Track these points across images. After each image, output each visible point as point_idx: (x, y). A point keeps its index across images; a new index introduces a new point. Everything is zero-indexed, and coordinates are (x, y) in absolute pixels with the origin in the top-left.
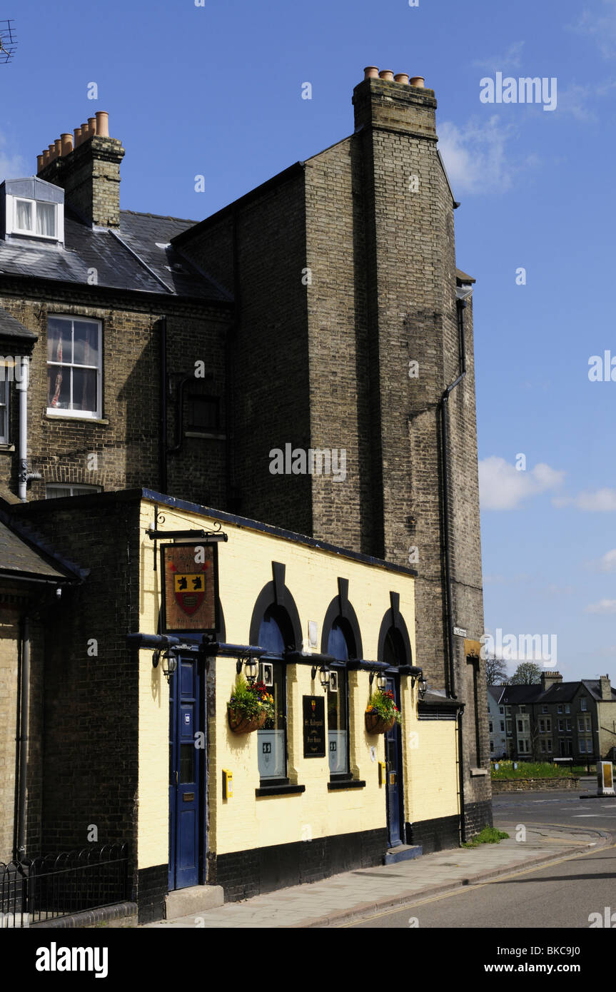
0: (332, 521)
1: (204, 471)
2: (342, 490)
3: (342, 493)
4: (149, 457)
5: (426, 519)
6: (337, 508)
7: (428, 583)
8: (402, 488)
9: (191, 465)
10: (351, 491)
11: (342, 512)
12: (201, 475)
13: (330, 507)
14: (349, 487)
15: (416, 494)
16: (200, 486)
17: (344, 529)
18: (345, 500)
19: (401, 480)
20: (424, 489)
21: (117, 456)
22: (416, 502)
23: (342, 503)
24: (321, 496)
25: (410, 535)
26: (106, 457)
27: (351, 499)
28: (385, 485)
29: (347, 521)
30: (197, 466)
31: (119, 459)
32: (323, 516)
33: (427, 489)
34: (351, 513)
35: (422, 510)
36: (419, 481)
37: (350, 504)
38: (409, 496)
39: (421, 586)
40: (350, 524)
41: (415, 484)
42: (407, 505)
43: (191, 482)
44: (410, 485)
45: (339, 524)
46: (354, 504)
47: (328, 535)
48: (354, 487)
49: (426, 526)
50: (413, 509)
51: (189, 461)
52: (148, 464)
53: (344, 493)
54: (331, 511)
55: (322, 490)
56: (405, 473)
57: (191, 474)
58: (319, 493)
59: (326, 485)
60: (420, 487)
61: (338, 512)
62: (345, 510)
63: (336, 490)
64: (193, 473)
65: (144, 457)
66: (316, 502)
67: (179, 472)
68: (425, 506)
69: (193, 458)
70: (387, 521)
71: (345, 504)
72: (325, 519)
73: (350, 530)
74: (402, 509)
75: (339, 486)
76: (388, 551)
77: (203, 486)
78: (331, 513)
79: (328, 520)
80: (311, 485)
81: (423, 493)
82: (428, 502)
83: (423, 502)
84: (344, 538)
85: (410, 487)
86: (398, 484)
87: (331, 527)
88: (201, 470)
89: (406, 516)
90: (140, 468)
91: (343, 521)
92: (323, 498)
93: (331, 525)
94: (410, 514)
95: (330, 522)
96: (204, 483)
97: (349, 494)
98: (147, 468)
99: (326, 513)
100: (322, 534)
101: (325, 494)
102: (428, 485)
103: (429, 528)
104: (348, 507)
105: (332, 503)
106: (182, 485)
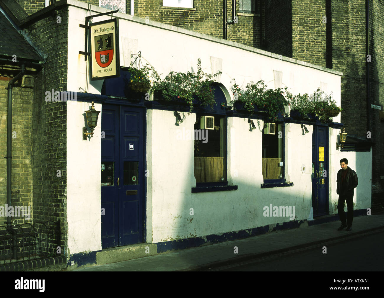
0: (304, 51)
1: (248, 32)
2: (310, 35)
3: (310, 36)
4: (218, 26)
5: (357, 49)
6: (307, 44)
7: (356, 82)
8: (344, 32)
9: (241, 29)
10: (315, 35)
11: (310, 46)
12: (247, 34)
13: (303, 44)
14: (314, 33)
15: (351, 36)
16: (246, 40)
17: (310, 55)
18: (311, 40)
19: (343, 28)
20: (356, 33)
21: (201, 26)
22: (351, 40)
23: (310, 42)
24: (297, 38)
25: (347, 57)
26: (195, 26)
27: (315, 39)
28: (333, 31)
29: (313, 51)
30: (245, 30)
31: (202, 27)
32: (299, 48)
33: (358, 33)
34: (315, 46)
35: (355, 44)
36: (353, 29)
37: (314, 42)
38: (347, 37)
39: (353, 83)
40: (314, 52)
41: (351, 30)
42: (346, 41)
43: (241, 38)
44: (348, 31)
45: (308, 52)
46: (317, 42)
47: (301, 58)
48: (317, 33)
49: (357, 52)
50: (349, 44)
51: (240, 27)
52: (217, 29)
53: (311, 36)
54: (303, 46)
55: (298, 35)
56: (345, 25)
57: (241, 34)
58: (296, 36)
59: (300, 32)
60: (353, 32)
61: (307, 46)
62: (311, 45)
63: (306, 35)
64: (243, 33)
65: (215, 26)
66: (294, 41)
67: (234, 33)
68: (356, 42)
69: (242, 26)
70: (334, 50)
71: (312, 42)
72: (299, 50)
73: (314, 55)
74: (343, 43)
75: (308, 33)
76: (334, 65)
77: (248, 39)
78: (303, 47)
79: (301, 50)
80: (292, 32)
81: (355, 35)
82: (357, 40)
83: (355, 40)
84: (310, 60)
85: (347, 32)
86: (341, 30)
87: (303, 54)
88: (246, 32)
89: (345, 47)
90: (213, 31)
91: (310, 51)
92: (298, 39)
93: (303, 53)
94: (347, 46)
95: (302, 51)
96: (248, 38)
97: (314, 37)
98: (217, 31)
99: (301, 47)
100: (298, 58)
101: (300, 37)
102: (358, 31)
103: (358, 53)
104: (313, 43)
105: (304, 41)
106: (236, 39)
